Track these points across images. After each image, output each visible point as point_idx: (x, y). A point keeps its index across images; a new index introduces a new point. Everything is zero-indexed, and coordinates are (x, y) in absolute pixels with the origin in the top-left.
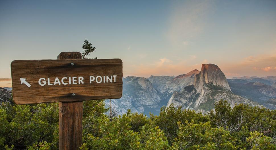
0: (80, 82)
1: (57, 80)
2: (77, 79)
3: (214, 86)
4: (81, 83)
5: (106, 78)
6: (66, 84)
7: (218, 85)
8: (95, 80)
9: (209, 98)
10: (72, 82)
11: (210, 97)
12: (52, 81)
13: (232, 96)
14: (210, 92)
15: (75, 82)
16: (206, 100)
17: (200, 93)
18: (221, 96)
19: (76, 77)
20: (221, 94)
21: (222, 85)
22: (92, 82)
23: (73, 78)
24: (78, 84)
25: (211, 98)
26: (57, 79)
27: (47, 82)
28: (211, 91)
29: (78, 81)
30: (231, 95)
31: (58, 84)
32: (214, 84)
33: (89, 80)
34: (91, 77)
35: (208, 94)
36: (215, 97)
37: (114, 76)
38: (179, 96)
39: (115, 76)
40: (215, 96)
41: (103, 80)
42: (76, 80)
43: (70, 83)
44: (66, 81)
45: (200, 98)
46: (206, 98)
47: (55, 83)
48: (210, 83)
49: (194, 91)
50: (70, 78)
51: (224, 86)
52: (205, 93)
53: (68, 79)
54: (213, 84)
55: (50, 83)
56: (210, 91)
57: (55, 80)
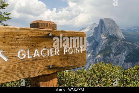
4: (57, 55)
6: (45, 55)
7: (113, 35)
8: (68, 51)
9: (107, 45)
10: (50, 53)
12: (32, 53)
14: (107, 41)
16: (104, 48)
27: (26, 54)
31: (38, 56)
32: (110, 34)
34: (65, 48)
40: (111, 43)
41: (73, 51)
42: (53, 52)
43: (48, 55)
44: (45, 52)
45: (99, 46)
47: (35, 55)
48: (107, 33)
51: (118, 35)
52: (103, 42)
57: (35, 51)
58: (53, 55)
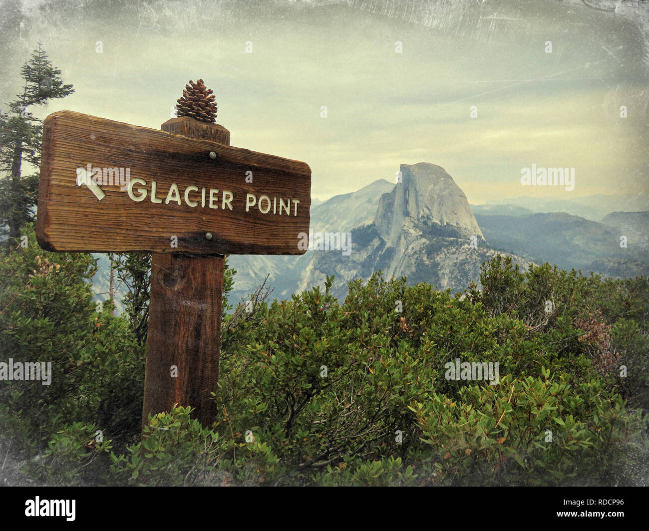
0: (226, 204)
1: (174, 190)
2: (219, 196)
3: (434, 225)
4: (227, 209)
5: (278, 204)
6: (194, 205)
7: (445, 224)
8: (257, 205)
9: (422, 260)
10: (207, 202)
11: (425, 258)
12: (162, 192)
13: (488, 254)
14: (424, 243)
15: (214, 202)
16: (414, 270)
17: (394, 248)
18: (455, 256)
19: (216, 191)
20: (454, 250)
21: (457, 223)
22: (250, 208)
23: (212, 191)
24: (220, 208)
25: (427, 262)
26: (174, 187)
27: (149, 191)
28: (428, 242)
29: (220, 202)
30: (485, 250)
31: (177, 202)
32: (436, 221)
33: (245, 203)
34: (249, 196)
35: (418, 249)
36: (438, 258)
37: (294, 201)
38: (333, 259)
39: (296, 202)
40: (438, 254)
41: (272, 207)
42: (216, 199)
43: (203, 205)
44: (196, 197)
45: (394, 264)
46: (413, 261)
47: (169, 199)
48: (423, 217)
49: (376, 243)
50: (204, 191)
51: (462, 225)
52: (410, 247)
53: (199, 193)
54: (430, 219)
55: (156, 198)
56: (424, 240)
57: (169, 190)
58: (216, 207)
